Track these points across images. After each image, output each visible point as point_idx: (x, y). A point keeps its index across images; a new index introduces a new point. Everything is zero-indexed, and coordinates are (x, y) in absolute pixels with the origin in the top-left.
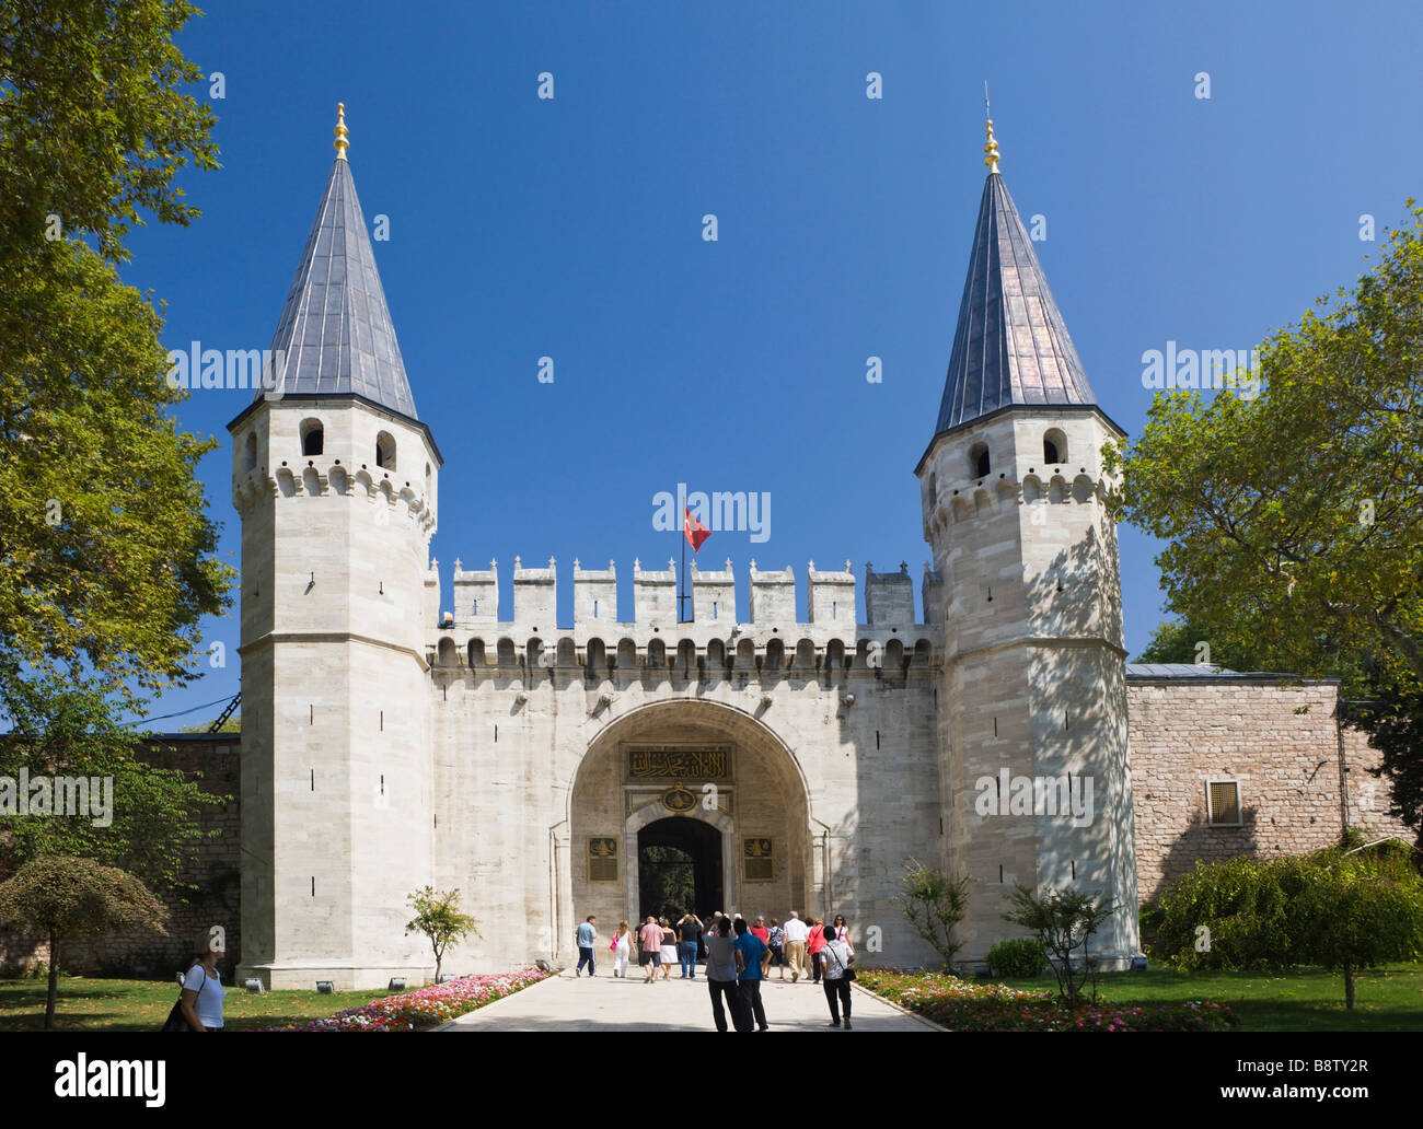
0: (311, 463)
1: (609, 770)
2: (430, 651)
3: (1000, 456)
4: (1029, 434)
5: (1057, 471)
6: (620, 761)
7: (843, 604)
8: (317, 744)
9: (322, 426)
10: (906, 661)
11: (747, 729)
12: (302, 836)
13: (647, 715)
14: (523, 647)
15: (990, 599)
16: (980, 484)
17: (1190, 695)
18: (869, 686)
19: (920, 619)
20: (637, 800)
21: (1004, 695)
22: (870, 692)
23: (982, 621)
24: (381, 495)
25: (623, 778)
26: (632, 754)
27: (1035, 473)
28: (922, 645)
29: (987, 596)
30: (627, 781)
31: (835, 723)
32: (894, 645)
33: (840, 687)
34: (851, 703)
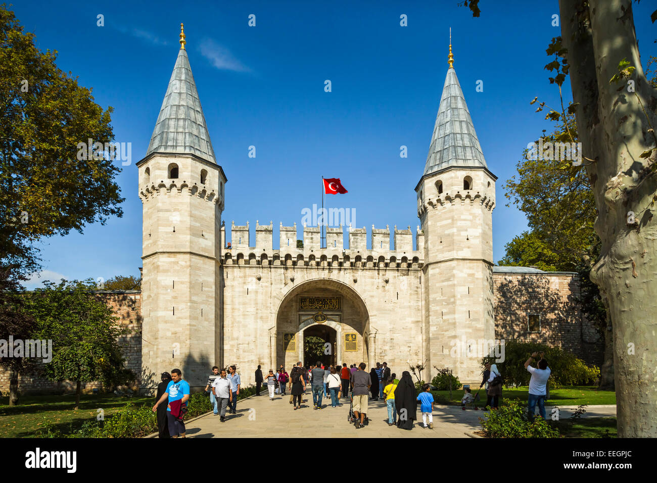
0: (173, 182)
1: (292, 306)
2: (222, 258)
3: (447, 186)
4: (458, 178)
5: (468, 193)
6: (297, 302)
7: (385, 242)
8: (176, 297)
9: (178, 166)
10: (409, 265)
11: (347, 291)
12: (169, 334)
13: (308, 284)
14: (259, 257)
15: (441, 242)
16: (439, 197)
18: (394, 275)
20: (303, 318)
21: (445, 279)
22: (395, 277)
23: (438, 250)
24: (203, 195)
25: (298, 309)
26: (302, 299)
27: (460, 193)
28: (416, 259)
29: (440, 241)
30: (300, 310)
31: (381, 289)
32: (404, 259)
33: (383, 275)
34: (387, 282)
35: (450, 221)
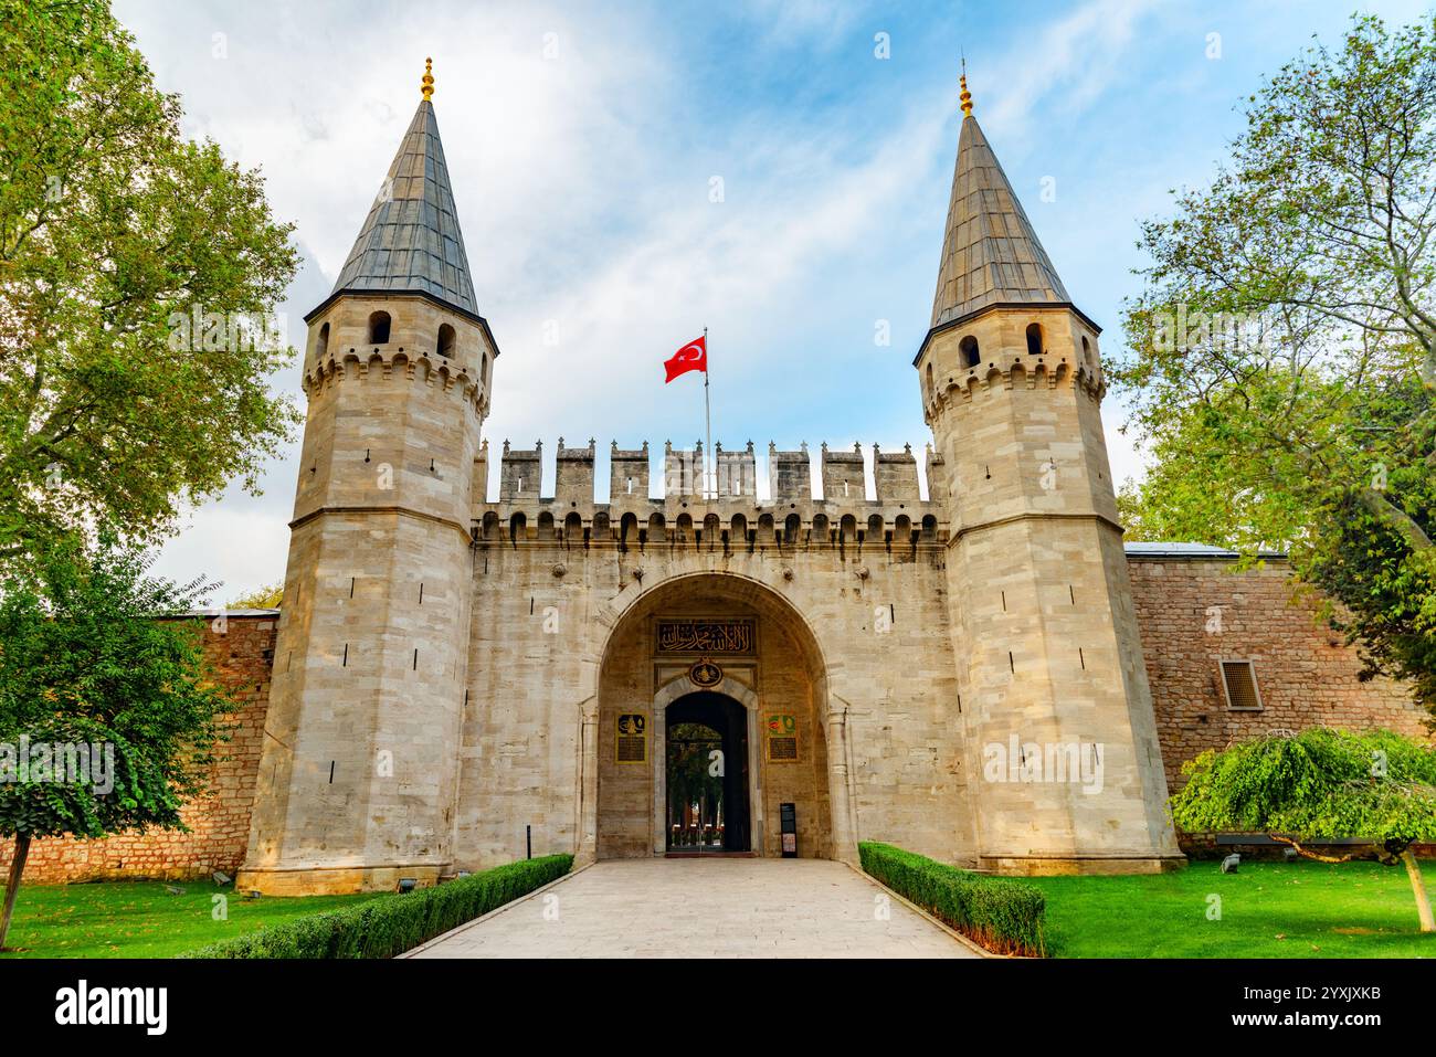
0: (377, 350)
1: (639, 644)
2: (474, 525)
3: (988, 348)
4: (1013, 328)
5: (1041, 360)
6: (650, 633)
7: (854, 481)
8: (354, 618)
9: (390, 318)
10: (915, 536)
11: (770, 603)
12: (327, 717)
13: (676, 587)
14: (562, 521)
15: (988, 477)
16: (972, 372)
17: (1189, 573)
18: (880, 560)
19: (925, 496)
20: (665, 674)
21: (1009, 568)
22: (883, 565)
23: (982, 498)
24: (439, 379)
25: (652, 652)
26: (662, 627)
27: (1021, 362)
28: (929, 521)
29: (985, 475)
30: (656, 654)
31: (851, 595)
32: (902, 521)
33: (854, 562)
34: (865, 576)
35: (1004, 427)
